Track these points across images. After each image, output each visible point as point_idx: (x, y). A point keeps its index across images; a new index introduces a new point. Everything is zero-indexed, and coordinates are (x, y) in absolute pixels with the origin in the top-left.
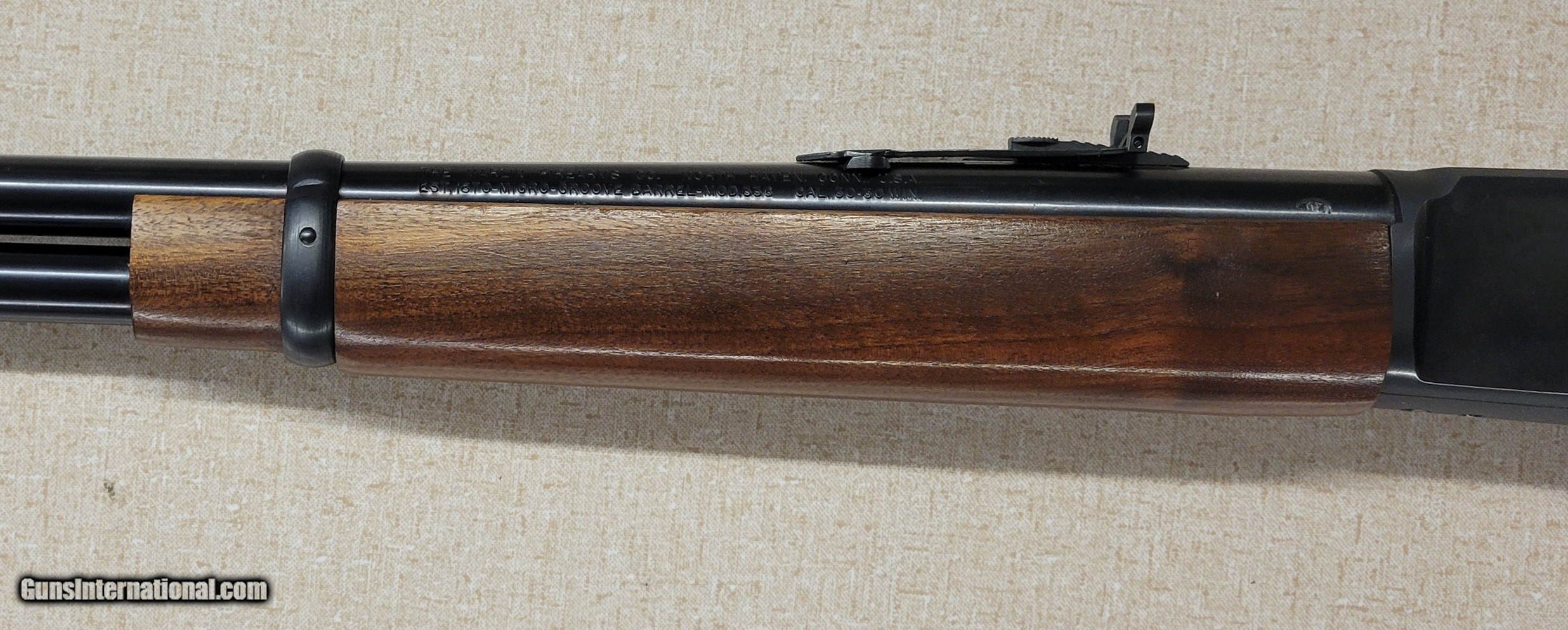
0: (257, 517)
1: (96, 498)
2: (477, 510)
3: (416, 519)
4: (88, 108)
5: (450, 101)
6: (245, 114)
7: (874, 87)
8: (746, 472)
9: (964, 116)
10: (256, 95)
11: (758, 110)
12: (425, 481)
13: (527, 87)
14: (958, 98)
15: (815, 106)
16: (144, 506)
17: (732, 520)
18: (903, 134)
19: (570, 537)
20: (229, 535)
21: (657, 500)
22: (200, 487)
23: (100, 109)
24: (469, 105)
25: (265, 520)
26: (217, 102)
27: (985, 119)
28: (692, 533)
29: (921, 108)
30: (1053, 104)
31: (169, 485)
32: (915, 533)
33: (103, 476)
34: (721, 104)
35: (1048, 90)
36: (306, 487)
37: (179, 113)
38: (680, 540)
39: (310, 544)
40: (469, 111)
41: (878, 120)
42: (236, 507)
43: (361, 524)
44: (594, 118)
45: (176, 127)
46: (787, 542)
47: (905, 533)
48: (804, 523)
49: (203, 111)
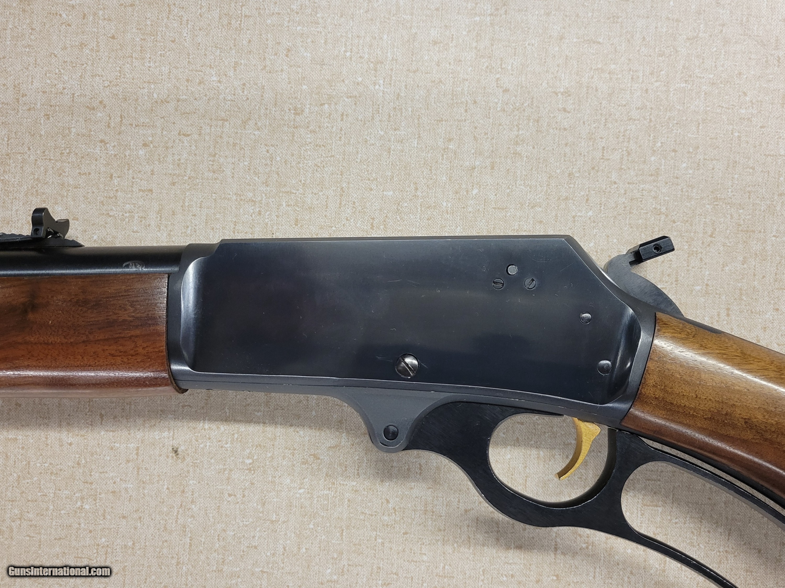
0: (263, 466)
1: (168, 457)
2: (393, 460)
3: (357, 467)
4: (159, 227)
5: (373, 219)
6: (251, 228)
7: (625, 207)
8: (552, 436)
9: (679, 223)
10: (258, 217)
11: (556, 221)
12: (362, 444)
13: (419, 210)
14: (675, 213)
15: (590, 219)
16: (196, 461)
17: (544, 464)
18: (643, 234)
19: (448, 476)
20: (247, 478)
21: (499, 453)
22: (229, 449)
23: (166, 227)
24: (385, 221)
25: (268, 468)
26: (235, 221)
27: (691, 225)
28: (520, 473)
29: (653, 219)
30: (731, 215)
31: (211, 449)
32: (652, 471)
33: (171, 444)
34: (534, 218)
35: (729, 207)
36: (292, 449)
37: (213, 229)
38: (513, 477)
39: (295, 482)
40: (385, 225)
41: (628, 226)
42: (251, 461)
43: (324, 470)
44: (459, 228)
45: (211, 237)
46: (576, 477)
47: (647, 470)
48: (586, 465)
49: (227, 227)
